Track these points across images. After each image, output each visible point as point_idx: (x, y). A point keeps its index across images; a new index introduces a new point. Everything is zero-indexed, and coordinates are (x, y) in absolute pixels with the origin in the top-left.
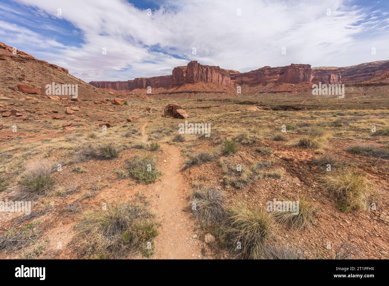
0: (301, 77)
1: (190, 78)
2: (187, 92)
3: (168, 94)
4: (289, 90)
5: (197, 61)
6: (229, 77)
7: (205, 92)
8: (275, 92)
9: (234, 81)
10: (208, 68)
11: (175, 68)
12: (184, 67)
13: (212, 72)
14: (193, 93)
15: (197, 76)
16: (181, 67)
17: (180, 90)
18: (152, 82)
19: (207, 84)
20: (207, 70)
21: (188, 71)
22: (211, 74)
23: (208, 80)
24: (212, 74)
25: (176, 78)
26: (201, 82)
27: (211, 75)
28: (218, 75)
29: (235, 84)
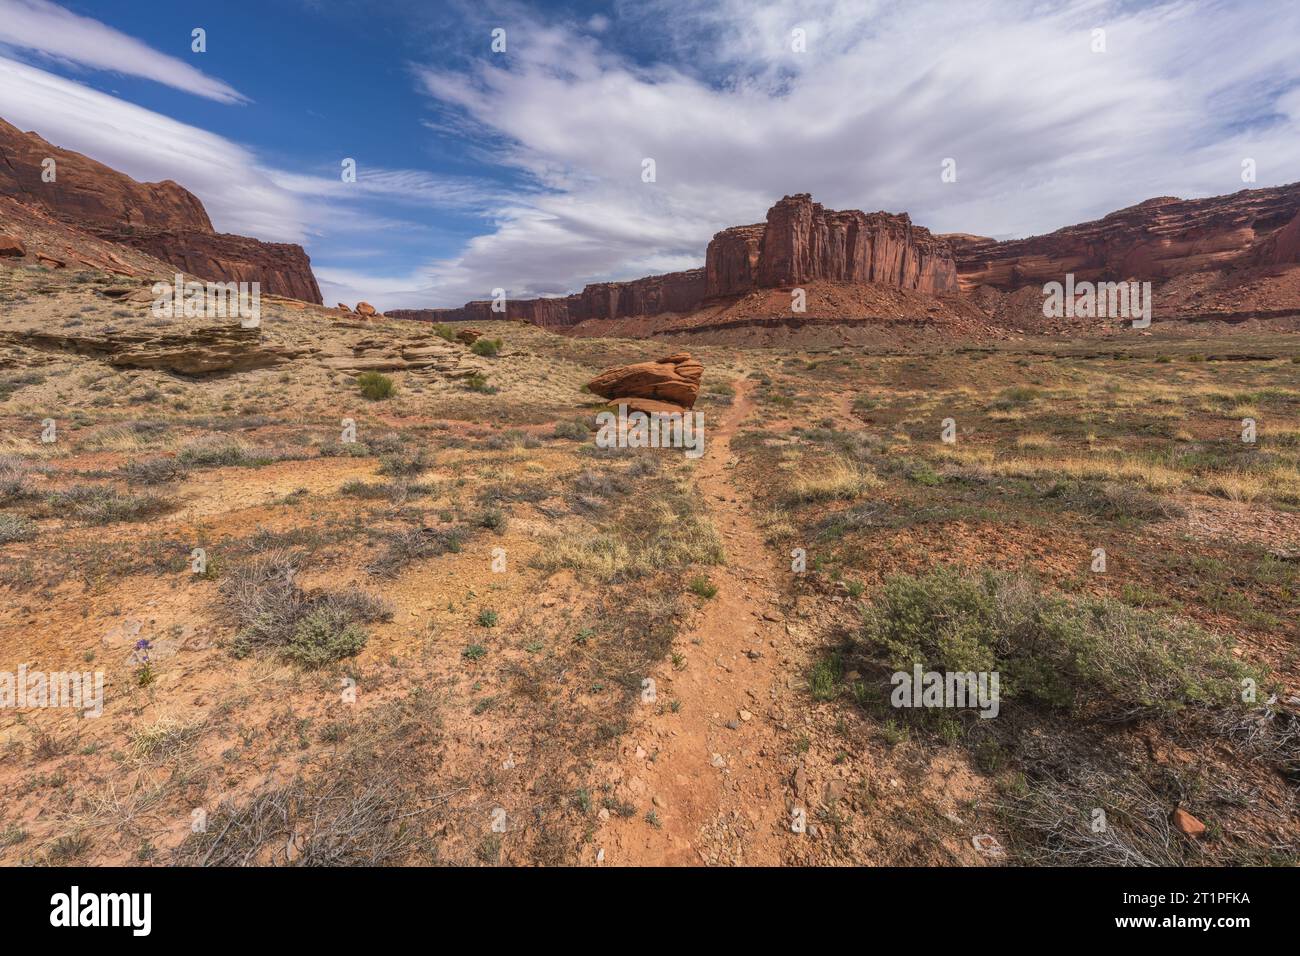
1: (775, 266)
2: (757, 323)
3: (684, 334)
5: (809, 196)
6: (951, 260)
7: (838, 322)
8: (1235, 318)
9: (971, 276)
10: (856, 222)
11: (719, 237)
12: (751, 226)
13: (872, 240)
14: (785, 329)
15: (804, 258)
16: (740, 227)
17: (729, 316)
18: (637, 294)
19: (851, 289)
20: (853, 229)
21: (769, 238)
22: (868, 244)
23: (857, 273)
24: (876, 247)
25: (717, 272)
26: (822, 282)
27: (869, 252)
28: (901, 250)
29: (976, 287)
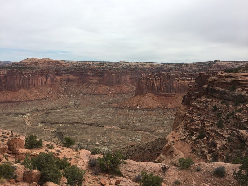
0: (115, 81)
1: (10, 86)
2: (8, 102)
4: (105, 93)
8: (95, 95)
9: (60, 77)
15: (18, 84)
19: (30, 91)
23: (31, 86)
26: (23, 89)
27: (33, 80)
29: (61, 81)
